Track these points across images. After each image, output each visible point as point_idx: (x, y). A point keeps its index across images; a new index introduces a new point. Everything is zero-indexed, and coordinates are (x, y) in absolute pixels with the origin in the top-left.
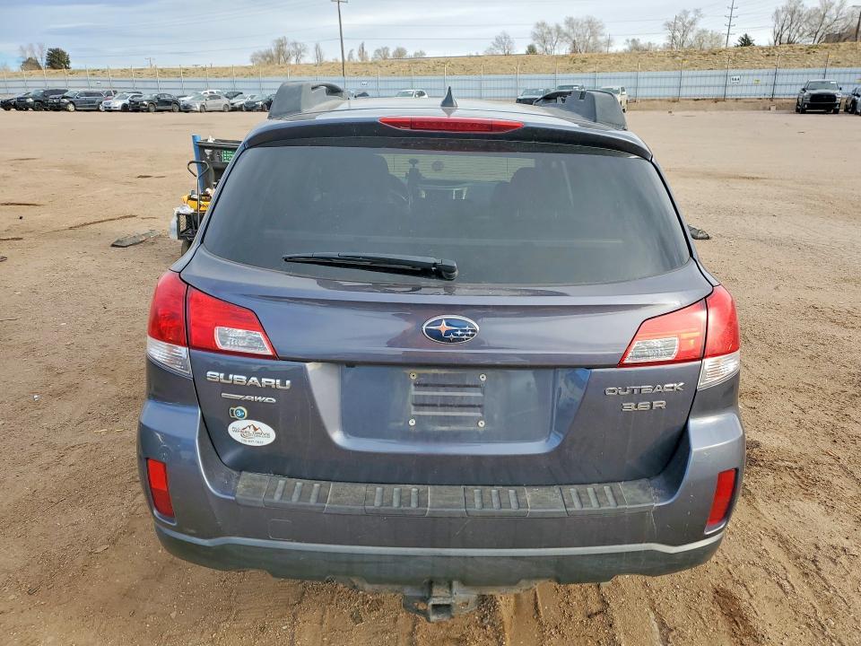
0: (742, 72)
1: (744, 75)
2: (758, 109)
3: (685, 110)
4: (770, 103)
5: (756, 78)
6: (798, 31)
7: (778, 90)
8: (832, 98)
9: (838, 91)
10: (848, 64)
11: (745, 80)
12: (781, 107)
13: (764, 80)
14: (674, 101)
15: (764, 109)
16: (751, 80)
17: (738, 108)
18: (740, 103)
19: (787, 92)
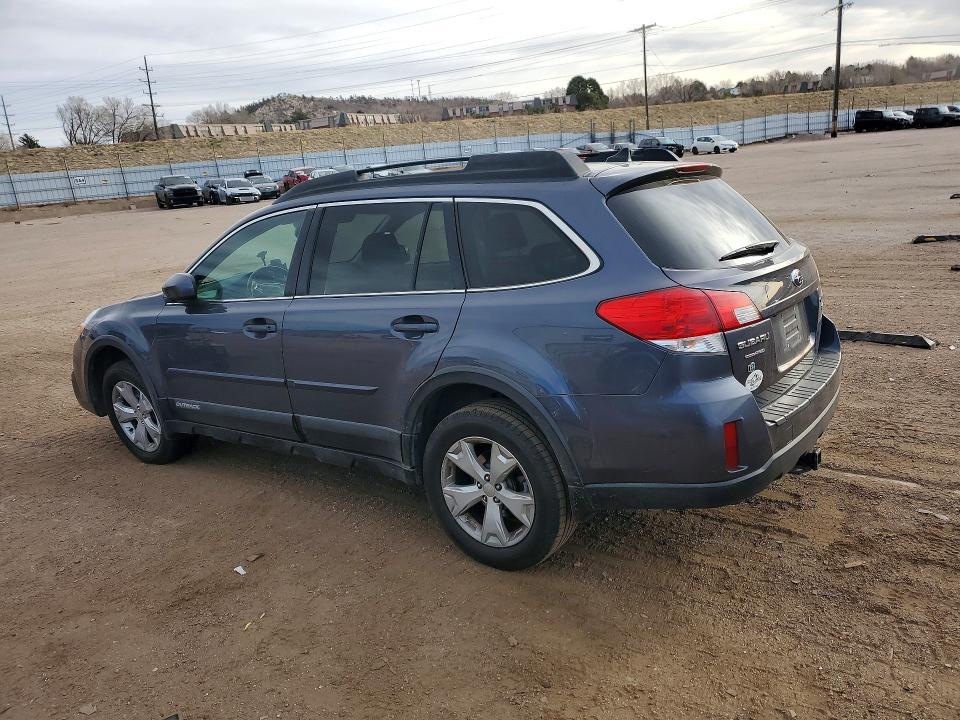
0: (85, 172)
1: (88, 176)
2: (117, 209)
3: (47, 217)
4: (126, 202)
5: (102, 178)
6: (91, 130)
7: (131, 188)
8: (193, 191)
9: (195, 185)
10: (181, 160)
11: (91, 181)
12: (142, 205)
13: (112, 179)
14: (13, 210)
15: (124, 208)
16: (98, 180)
17: (94, 211)
18: (93, 206)
19: (141, 189)
